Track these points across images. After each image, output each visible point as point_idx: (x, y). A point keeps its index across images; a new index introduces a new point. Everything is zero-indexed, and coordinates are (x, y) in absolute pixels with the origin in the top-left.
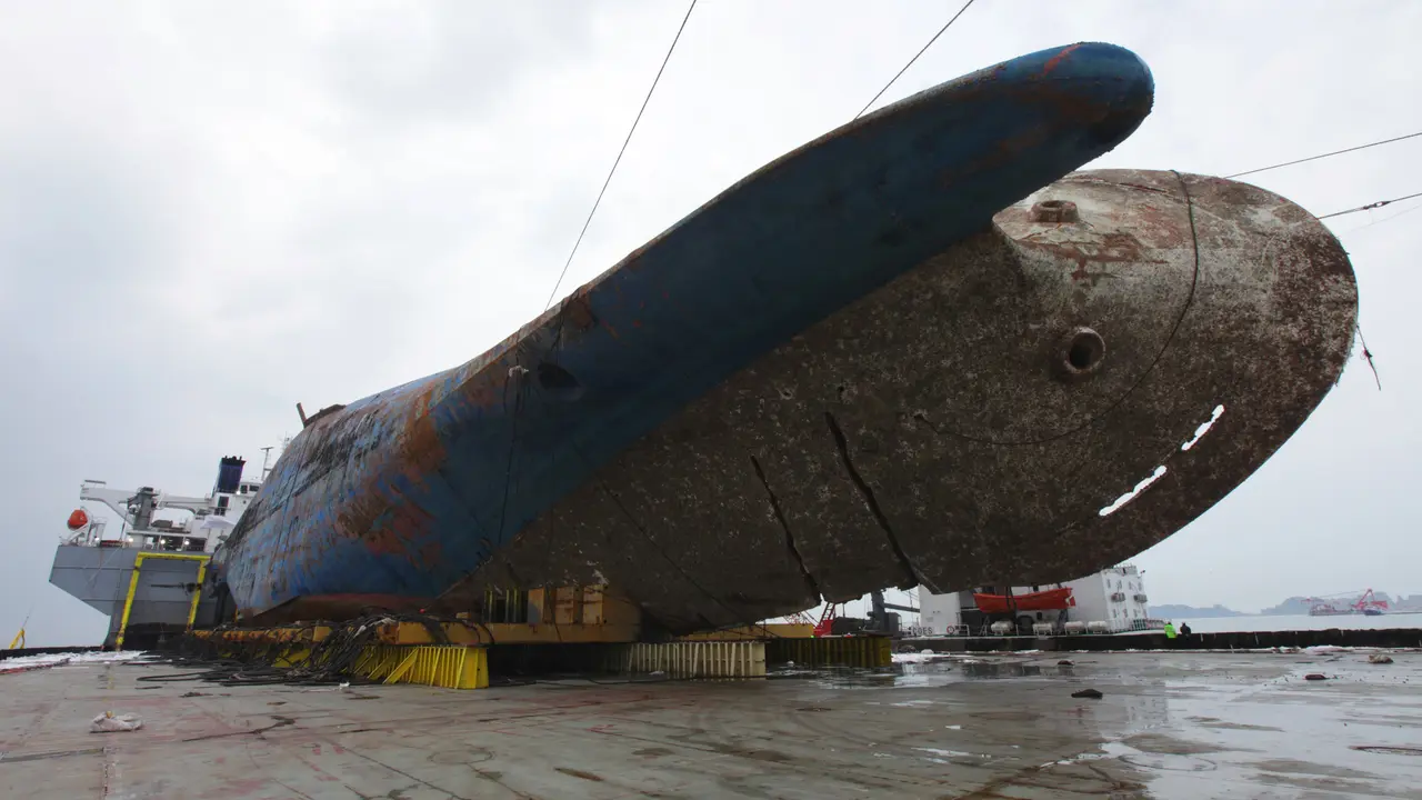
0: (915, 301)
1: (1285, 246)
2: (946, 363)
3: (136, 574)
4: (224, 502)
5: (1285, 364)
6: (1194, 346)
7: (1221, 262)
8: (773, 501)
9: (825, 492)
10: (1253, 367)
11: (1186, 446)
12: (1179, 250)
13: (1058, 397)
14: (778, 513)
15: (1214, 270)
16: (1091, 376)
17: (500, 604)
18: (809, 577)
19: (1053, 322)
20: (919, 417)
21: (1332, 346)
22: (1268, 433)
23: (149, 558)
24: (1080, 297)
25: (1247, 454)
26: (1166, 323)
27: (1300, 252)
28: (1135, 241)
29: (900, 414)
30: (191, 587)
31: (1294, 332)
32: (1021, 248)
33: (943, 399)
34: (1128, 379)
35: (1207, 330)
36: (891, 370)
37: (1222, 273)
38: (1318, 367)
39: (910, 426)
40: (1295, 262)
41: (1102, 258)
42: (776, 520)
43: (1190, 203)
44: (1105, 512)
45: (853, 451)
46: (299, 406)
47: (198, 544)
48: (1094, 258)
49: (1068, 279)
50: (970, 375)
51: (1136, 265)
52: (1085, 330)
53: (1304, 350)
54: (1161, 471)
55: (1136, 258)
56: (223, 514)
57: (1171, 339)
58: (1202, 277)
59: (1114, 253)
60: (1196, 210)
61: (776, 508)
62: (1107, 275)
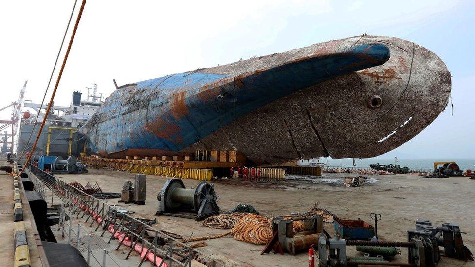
0: (333, 85)
1: (435, 74)
2: (340, 101)
3: (49, 135)
4: (76, 108)
5: (429, 107)
6: (406, 101)
7: (416, 78)
8: (289, 131)
9: (305, 130)
10: (421, 108)
11: (402, 126)
12: (406, 75)
13: (369, 112)
14: (291, 135)
15: (414, 81)
16: (377, 108)
17: (201, 155)
18: (298, 152)
19: (369, 94)
20: (332, 114)
21: (442, 103)
22: (423, 124)
23: (53, 129)
24: (376, 88)
25: (416, 130)
26: (399, 95)
27: (439, 76)
28: (394, 71)
29: (326, 112)
30: (68, 140)
31: (433, 99)
32: (361, 75)
33: (339, 109)
34: (387, 109)
35: (410, 97)
36: (325, 100)
37: (416, 82)
38: (437, 108)
39: (329, 115)
40: (436, 79)
41: (384, 77)
42: (290, 137)
43: (413, 57)
44: (379, 141)
45: (313, 120)
46: (114, 80)
47: (68, 124)
48: (381, 77)
49: (374, 83)
50: (346, 104)
51: (392, 80)
52: (377, 97)
53: (434, 104)
54: (395, 132)
55: (393, 77)
56: (76, 113)
57: (400, 99)
58: (410, 83)
59: (387, 76)
60: (414, 60)
61: (290, 133)
62: (384, 82)
